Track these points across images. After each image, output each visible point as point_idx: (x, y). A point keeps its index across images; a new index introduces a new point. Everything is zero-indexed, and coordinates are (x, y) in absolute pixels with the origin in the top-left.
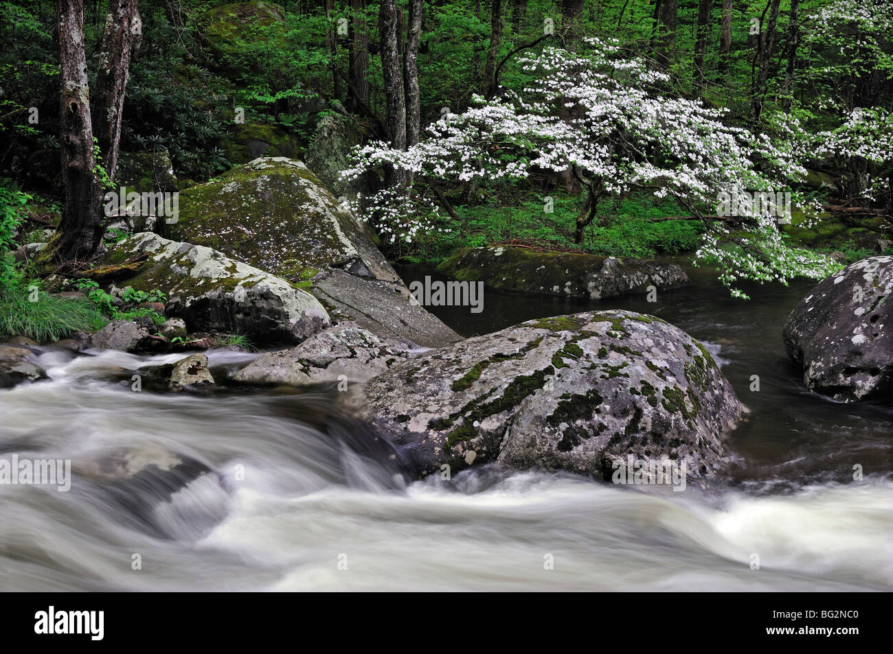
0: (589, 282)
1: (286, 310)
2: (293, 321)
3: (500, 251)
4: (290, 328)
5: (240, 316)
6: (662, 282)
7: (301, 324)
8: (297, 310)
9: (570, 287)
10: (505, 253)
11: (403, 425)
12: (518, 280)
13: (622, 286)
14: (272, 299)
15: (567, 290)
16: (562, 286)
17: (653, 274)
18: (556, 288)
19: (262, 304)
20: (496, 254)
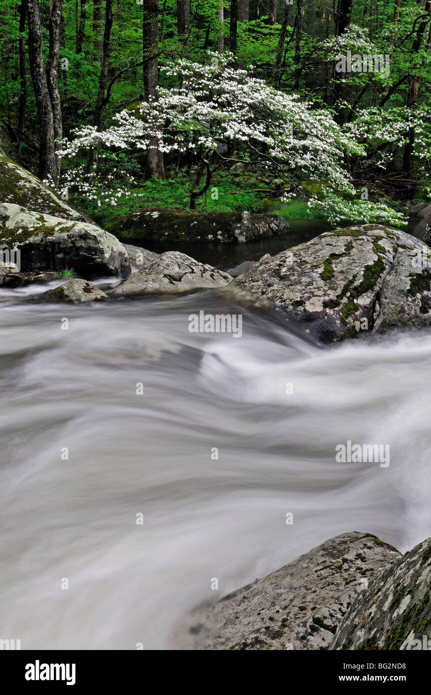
0: (235, 230)
1: (101, 247)
2: (107, 255)
3: (155, 215)
4: (106, 261)
5: (60, 256)
6: (277, 228)
7: (112, 257)
8: (108, 247)
9: (221, 235)
10: (160, 216)
11: (301, 308)
12: (179, 234)
13: (256, 232)
14: (90, 238)
15: (219, 237)
16: (215, 235)
17: (271, 223)
18: (210, 236)
19: (81, 243)
20: (153, 217)
